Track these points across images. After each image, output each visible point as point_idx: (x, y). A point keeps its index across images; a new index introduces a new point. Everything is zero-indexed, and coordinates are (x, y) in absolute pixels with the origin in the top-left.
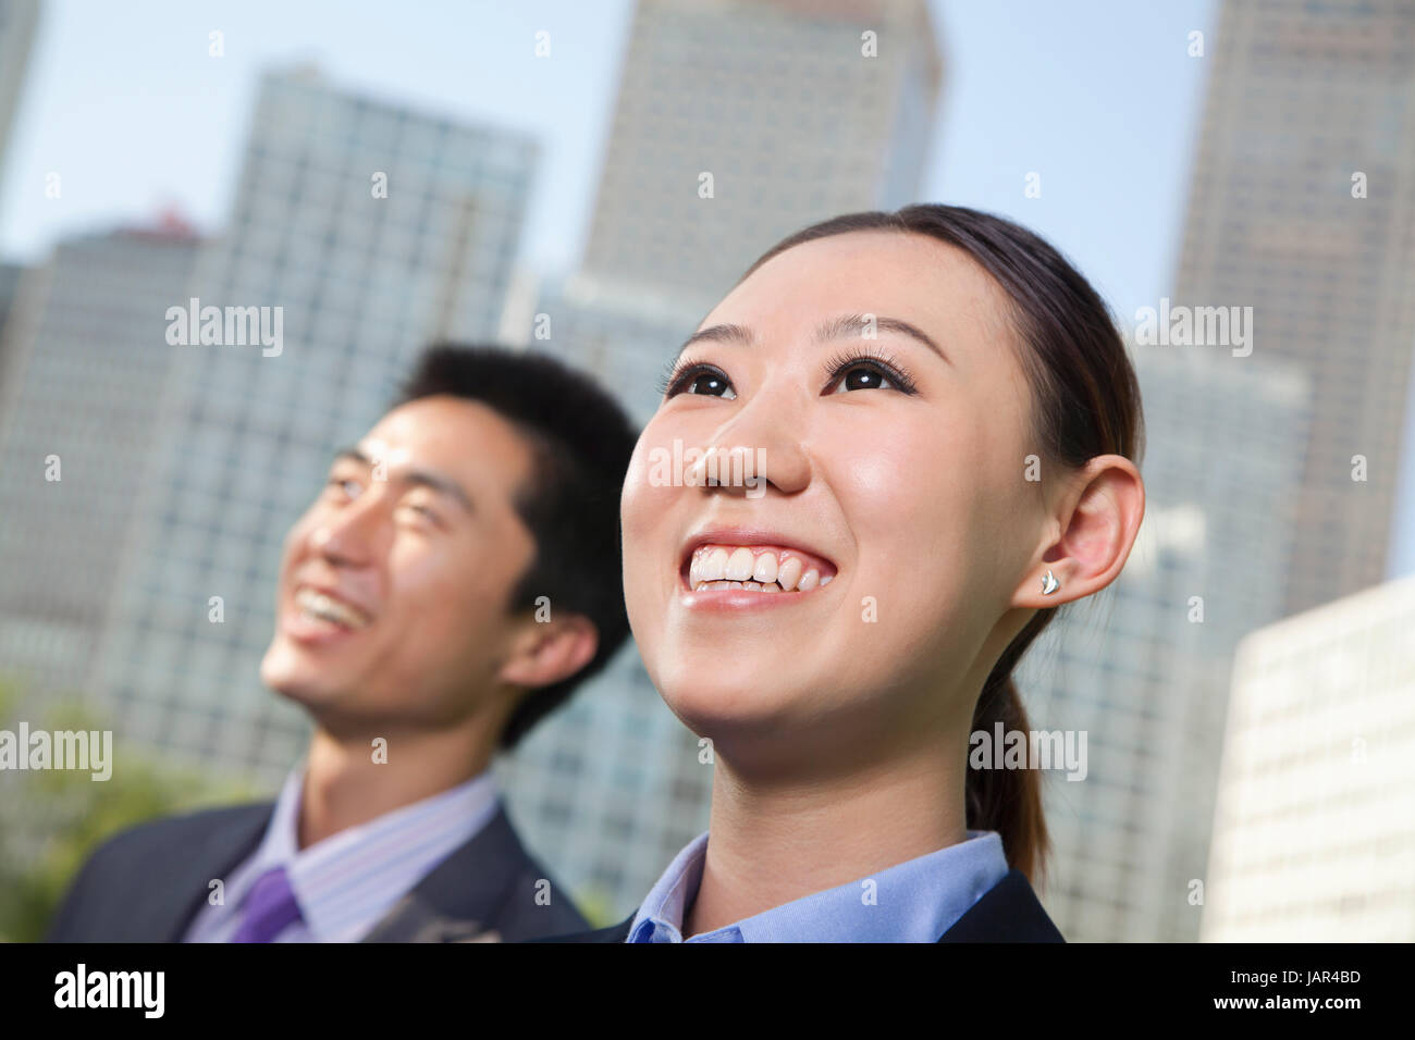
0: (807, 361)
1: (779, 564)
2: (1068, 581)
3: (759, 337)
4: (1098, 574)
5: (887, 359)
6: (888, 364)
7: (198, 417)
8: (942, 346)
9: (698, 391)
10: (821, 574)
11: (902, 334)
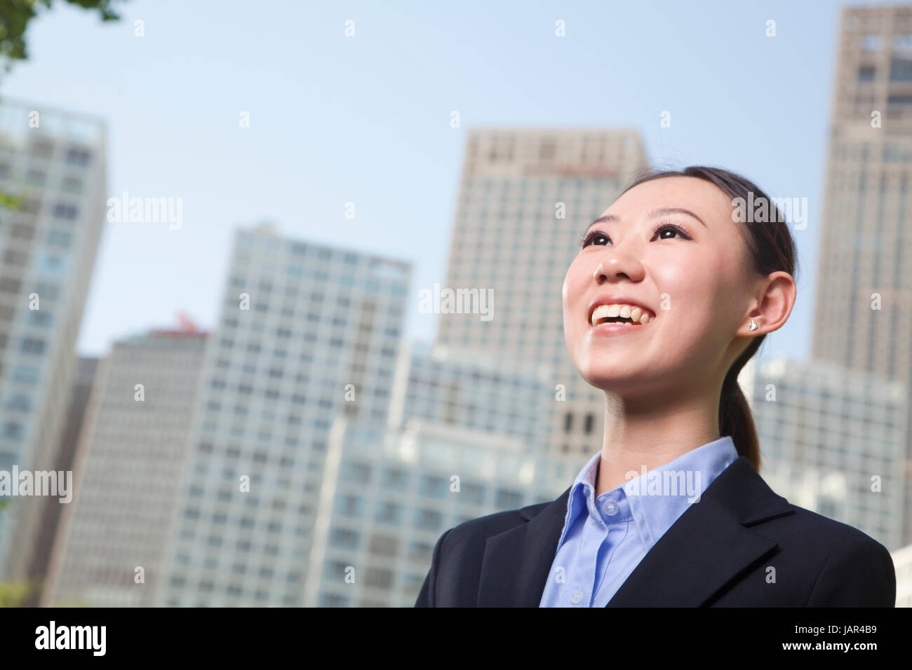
0: (645, 227)
1: (631, 311)
2: (761, 326)
3: (623, 219)
4: (775, 323)
5: (678, 225)
6: (679, 227)
7: (206, 447)
8: (703, 219)
9: (595, 244)
10: (650, 317)
11: (686, 215)
